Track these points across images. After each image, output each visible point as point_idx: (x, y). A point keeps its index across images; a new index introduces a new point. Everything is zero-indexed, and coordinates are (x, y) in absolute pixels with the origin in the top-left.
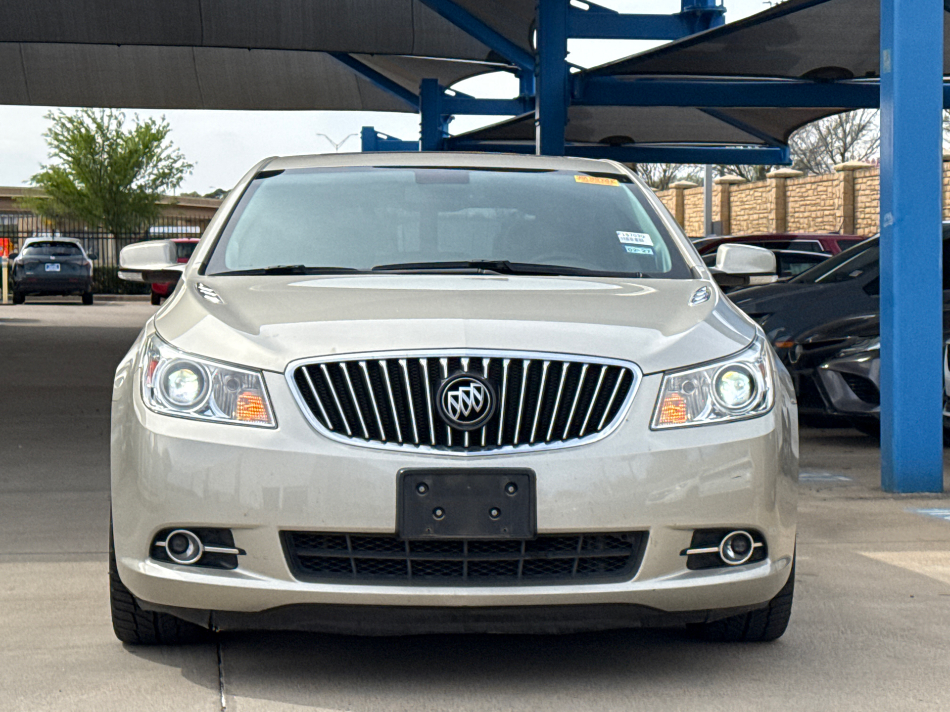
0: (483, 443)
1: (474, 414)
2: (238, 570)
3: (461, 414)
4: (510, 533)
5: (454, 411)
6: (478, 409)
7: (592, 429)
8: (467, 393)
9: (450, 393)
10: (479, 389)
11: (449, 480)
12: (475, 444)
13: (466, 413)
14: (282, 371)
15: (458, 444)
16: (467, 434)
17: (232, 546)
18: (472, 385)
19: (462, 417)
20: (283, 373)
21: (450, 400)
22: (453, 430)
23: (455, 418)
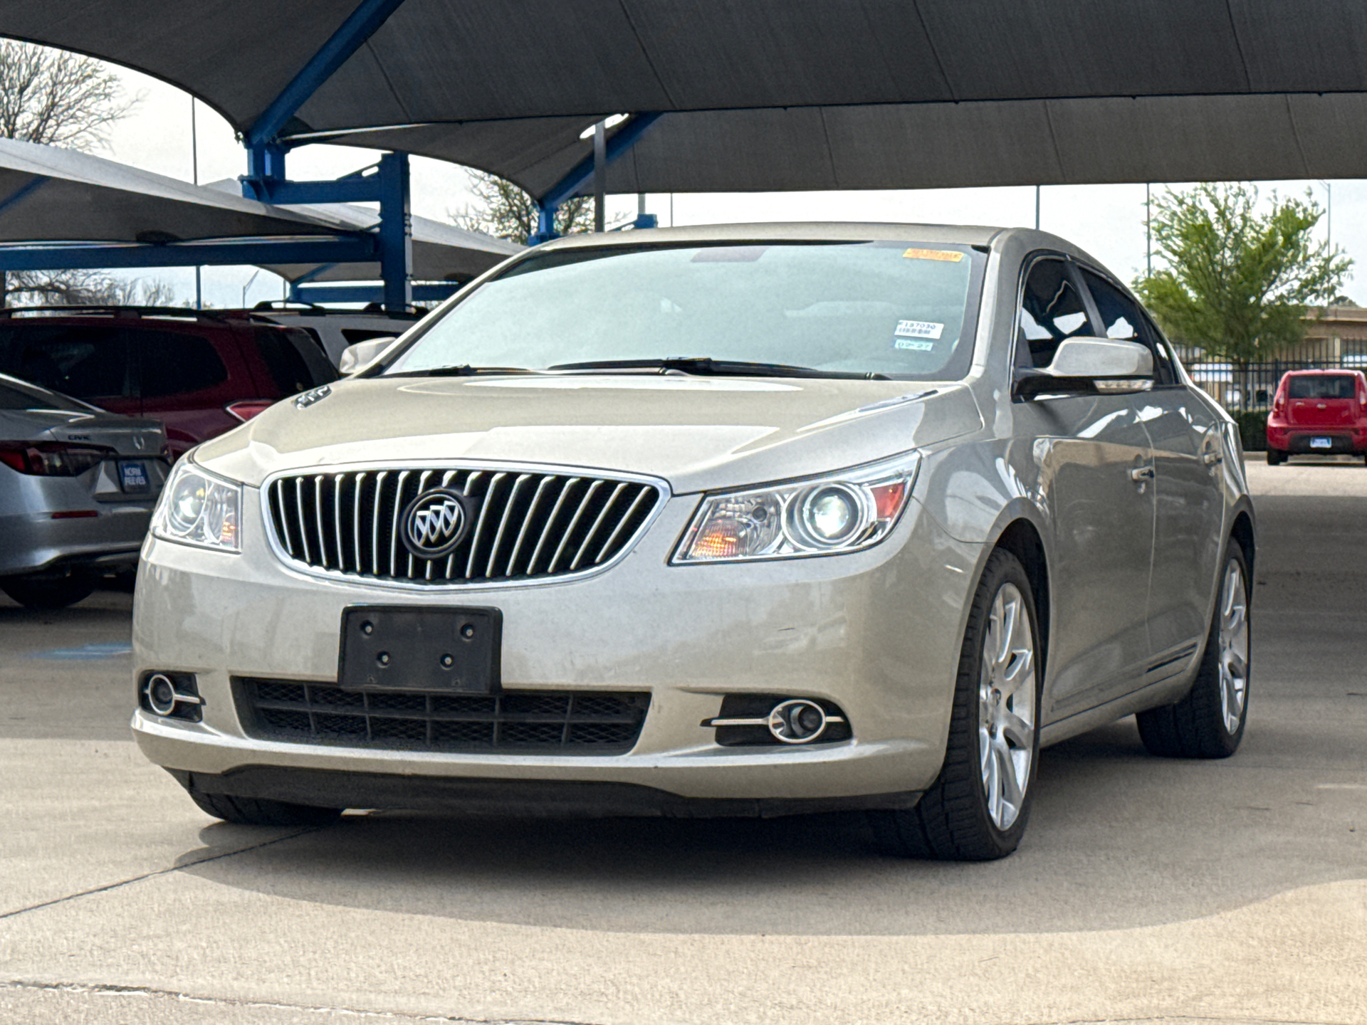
0: (448, 574)
1: (442, 539)
2: (202, 724)
3: (428, 538)
4: (462, 687)
5: (420, 534)
6: (447, 533)
7: (587, 562)
8: (437, 513)
9: (420, 513)
10: (452, 509)
11: (399, 619)
12: (438, 577)
13: (433, 538)
14: (258, 484)
15: (419, 576)
16: (429, 564)
17: (195, 694)
18: (446, 503)
19: (428, 543)
20: (259, 488)
21: (418, 522)
22: (416, 559)
23: (419, 544)
